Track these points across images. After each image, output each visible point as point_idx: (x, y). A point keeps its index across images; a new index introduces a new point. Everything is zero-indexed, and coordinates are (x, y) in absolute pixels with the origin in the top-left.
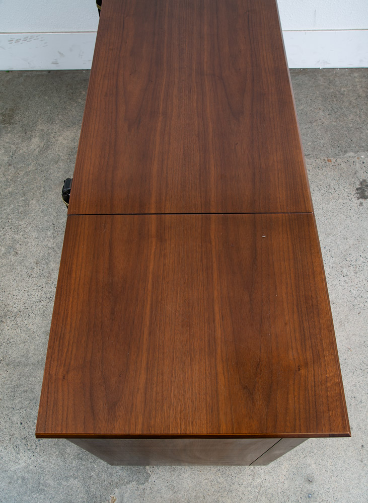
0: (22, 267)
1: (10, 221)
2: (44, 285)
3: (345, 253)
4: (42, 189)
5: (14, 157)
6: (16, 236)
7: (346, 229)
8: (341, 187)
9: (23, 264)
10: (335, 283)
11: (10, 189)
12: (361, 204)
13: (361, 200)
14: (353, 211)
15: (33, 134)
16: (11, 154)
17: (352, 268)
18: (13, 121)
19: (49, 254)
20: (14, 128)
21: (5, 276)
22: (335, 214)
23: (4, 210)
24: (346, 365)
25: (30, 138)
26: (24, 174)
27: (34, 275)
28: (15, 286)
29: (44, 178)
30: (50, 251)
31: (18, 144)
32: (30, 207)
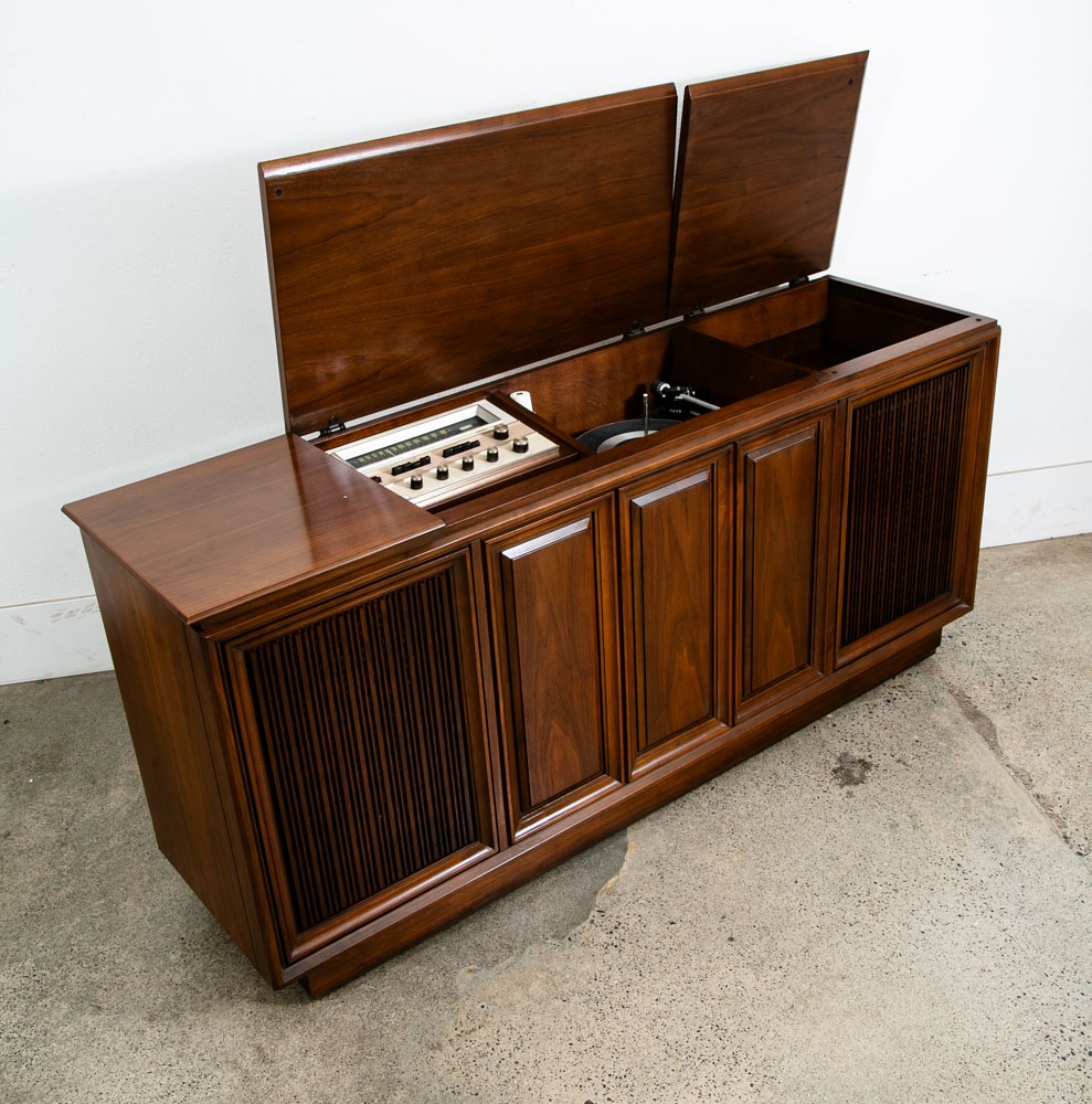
0: (116, 1034)
1: (75, 948)
2: (174, 1060)
3: (841, 884)
4: (146, 878)
5: (71, 830)
6: (94, 975)
7: (832, 842)
8: (800, 773)
9: (117, 1027)
10: (835, 942)
11: (69, 889)
12: (850, 794)
13: (847, 788)
14: (836, 809)
15: (112, 782)
16: (64, 824)
17: (863, 907)
18: (61, 765)
19: (178, 997)
20: (65, 778)
21: (74, 1059)
22: (802, 821)
23: (59, 930)
24: (905, 1090)
25: (105, 790)
26: (100, 856)
27: (146, 1044)
28: (102, 1075)
29: (148, 856)
30: (179, 991)
31: (77, 804)
32: (121, 915)
